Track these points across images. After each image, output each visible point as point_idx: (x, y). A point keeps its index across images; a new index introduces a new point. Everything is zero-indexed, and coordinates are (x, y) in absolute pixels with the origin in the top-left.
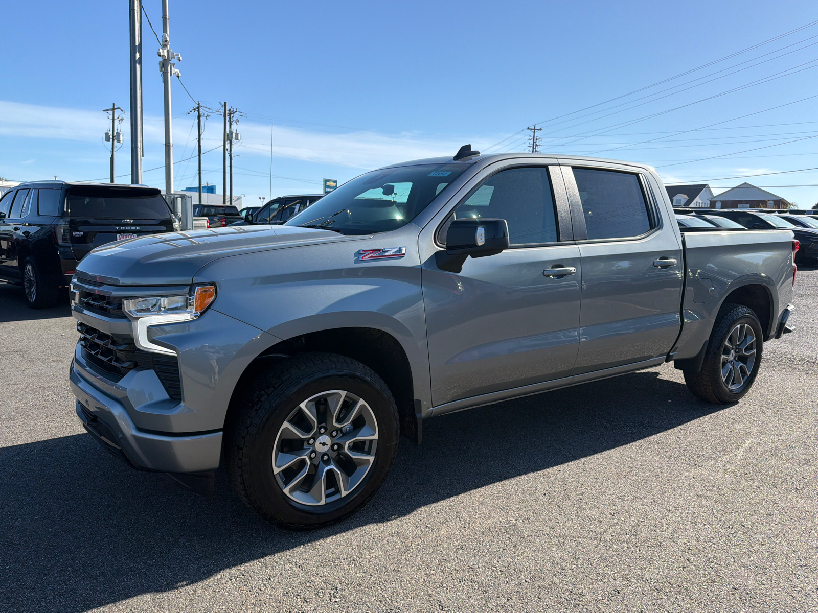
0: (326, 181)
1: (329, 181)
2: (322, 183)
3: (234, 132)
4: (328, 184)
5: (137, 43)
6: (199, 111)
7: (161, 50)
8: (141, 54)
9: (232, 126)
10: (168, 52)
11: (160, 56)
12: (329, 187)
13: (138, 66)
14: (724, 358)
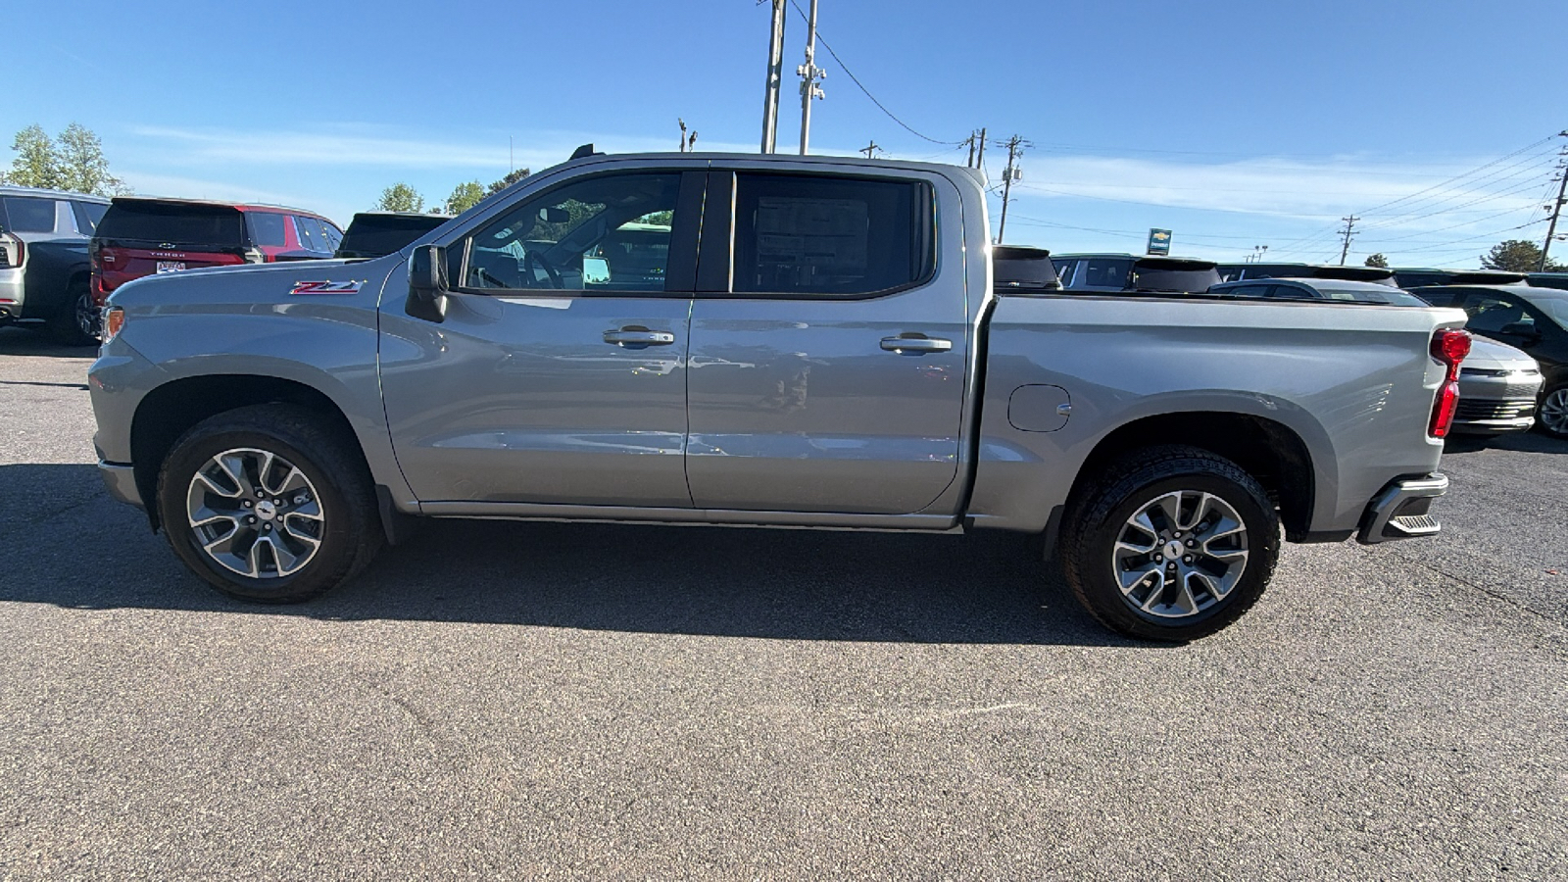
0: (1153, 232)
1: (1157, 231)
2: (1147, 236)
3: (1014, 168)
4: (1156, 235)
5: (774, 64)
6: (972, 144)
7: (801, 68)
8: (779, 76)
9: (1013, 160)
10: (811, 68)
11: (799, 74)
12: (1157, 241)
13: (773, 91)
14: (1121, 548)
